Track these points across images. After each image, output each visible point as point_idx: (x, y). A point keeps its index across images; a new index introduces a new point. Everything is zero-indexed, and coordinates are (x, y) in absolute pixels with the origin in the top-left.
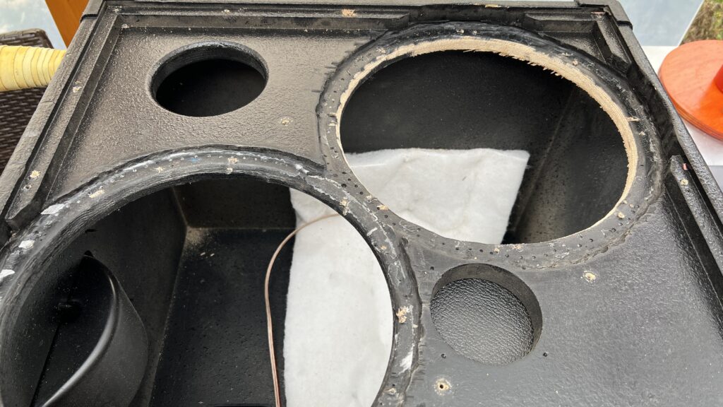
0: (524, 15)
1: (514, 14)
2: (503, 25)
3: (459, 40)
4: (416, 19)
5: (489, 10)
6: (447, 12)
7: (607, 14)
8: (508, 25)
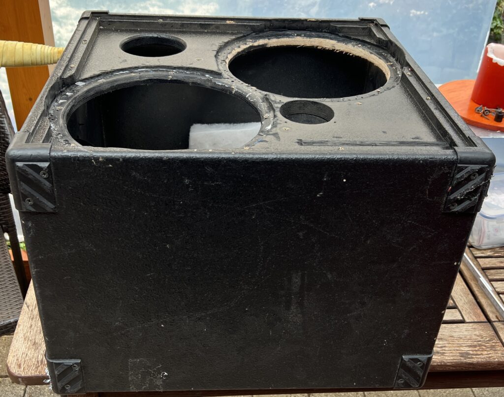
0: (330, 25)
1: (324, 24)
2: (319, 32)
3: (294, 39)
4: (269, 28)
5: (310, 23)
6: (286, 24)
7: (376, 24)
8: (321, 32)
